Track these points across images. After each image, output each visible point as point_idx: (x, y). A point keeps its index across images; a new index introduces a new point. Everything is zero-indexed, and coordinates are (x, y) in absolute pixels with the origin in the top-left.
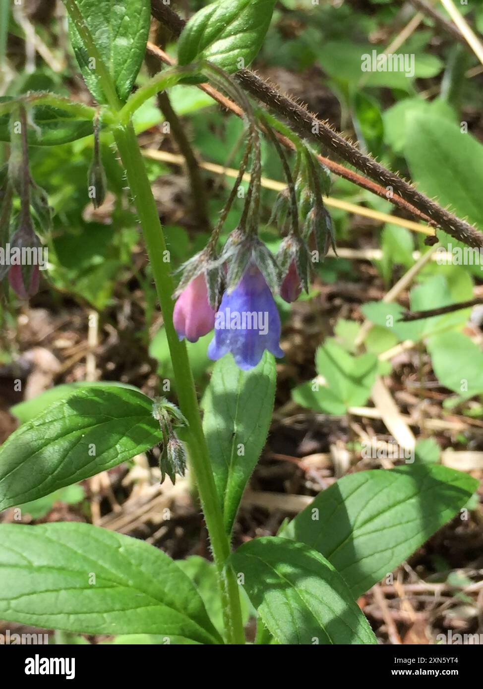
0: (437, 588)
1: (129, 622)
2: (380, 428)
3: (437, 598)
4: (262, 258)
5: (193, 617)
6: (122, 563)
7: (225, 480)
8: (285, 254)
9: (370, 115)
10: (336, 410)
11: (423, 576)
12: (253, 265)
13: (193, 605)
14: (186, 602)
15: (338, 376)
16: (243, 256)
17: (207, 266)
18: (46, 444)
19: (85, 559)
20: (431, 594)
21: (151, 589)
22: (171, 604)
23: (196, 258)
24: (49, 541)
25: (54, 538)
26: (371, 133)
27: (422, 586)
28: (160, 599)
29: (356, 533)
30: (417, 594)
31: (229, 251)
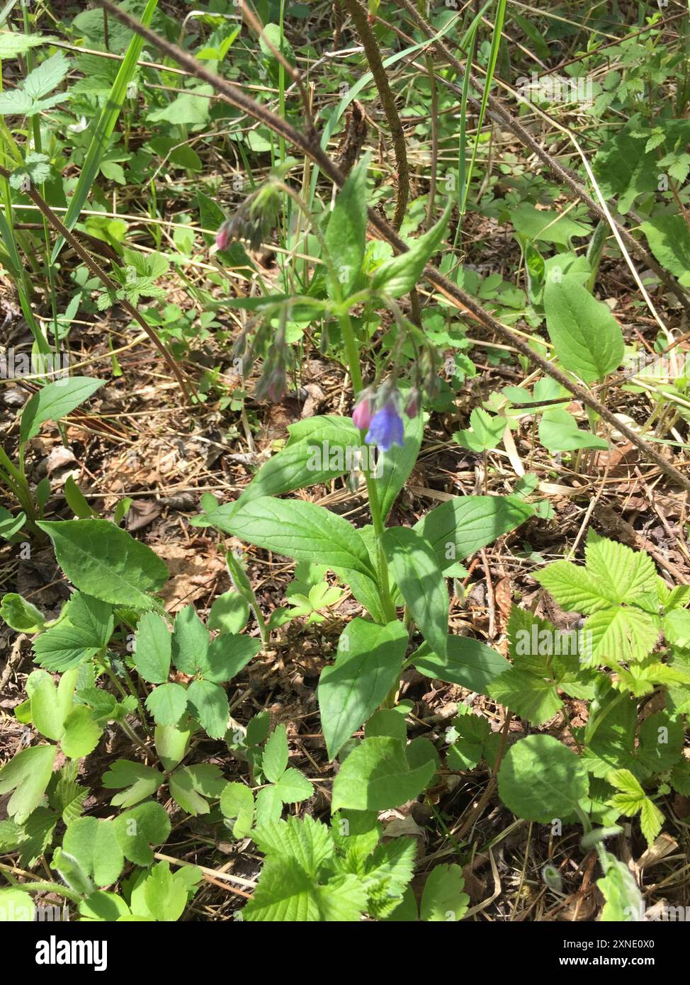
0: (521, 560)
1: (326, 558)
2: (506, 461)
3: (520, 567)
4: (397, 398)
5: (361, 560)
6: (328, 527)
7: (385, 492)
8: (410, 396)
9: (537, 261)
10: (477, 448)
11: (514, 552)
12: (391, 401)
13: (363, 554)
14: (359, 552)
15: (482, 428)
16: (386, 396)
17: (370, 396)
18: (287, 465)
19: (308, 521)
20: (518, 563)
21: (341, 542)
22: (351, 552)
23: (366, 390)
24: (290, 509)
25: (293, 507)
26: (535, 273)
27: (513, 558)
28: (345, 548)
29: (458, 529)
30: (509, 561)
31: (381, 391)
